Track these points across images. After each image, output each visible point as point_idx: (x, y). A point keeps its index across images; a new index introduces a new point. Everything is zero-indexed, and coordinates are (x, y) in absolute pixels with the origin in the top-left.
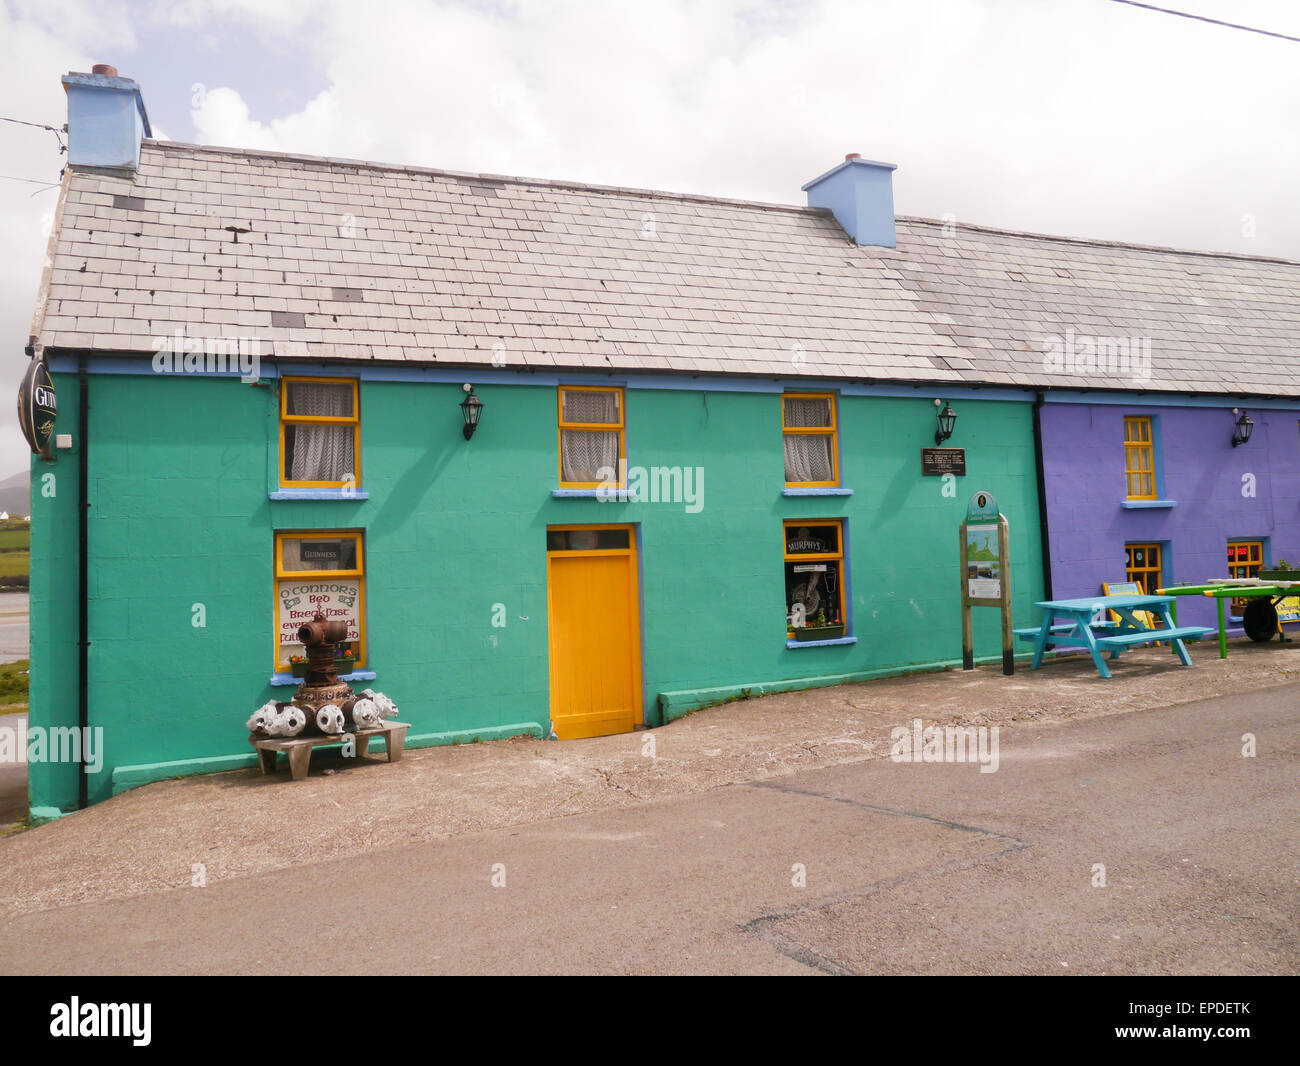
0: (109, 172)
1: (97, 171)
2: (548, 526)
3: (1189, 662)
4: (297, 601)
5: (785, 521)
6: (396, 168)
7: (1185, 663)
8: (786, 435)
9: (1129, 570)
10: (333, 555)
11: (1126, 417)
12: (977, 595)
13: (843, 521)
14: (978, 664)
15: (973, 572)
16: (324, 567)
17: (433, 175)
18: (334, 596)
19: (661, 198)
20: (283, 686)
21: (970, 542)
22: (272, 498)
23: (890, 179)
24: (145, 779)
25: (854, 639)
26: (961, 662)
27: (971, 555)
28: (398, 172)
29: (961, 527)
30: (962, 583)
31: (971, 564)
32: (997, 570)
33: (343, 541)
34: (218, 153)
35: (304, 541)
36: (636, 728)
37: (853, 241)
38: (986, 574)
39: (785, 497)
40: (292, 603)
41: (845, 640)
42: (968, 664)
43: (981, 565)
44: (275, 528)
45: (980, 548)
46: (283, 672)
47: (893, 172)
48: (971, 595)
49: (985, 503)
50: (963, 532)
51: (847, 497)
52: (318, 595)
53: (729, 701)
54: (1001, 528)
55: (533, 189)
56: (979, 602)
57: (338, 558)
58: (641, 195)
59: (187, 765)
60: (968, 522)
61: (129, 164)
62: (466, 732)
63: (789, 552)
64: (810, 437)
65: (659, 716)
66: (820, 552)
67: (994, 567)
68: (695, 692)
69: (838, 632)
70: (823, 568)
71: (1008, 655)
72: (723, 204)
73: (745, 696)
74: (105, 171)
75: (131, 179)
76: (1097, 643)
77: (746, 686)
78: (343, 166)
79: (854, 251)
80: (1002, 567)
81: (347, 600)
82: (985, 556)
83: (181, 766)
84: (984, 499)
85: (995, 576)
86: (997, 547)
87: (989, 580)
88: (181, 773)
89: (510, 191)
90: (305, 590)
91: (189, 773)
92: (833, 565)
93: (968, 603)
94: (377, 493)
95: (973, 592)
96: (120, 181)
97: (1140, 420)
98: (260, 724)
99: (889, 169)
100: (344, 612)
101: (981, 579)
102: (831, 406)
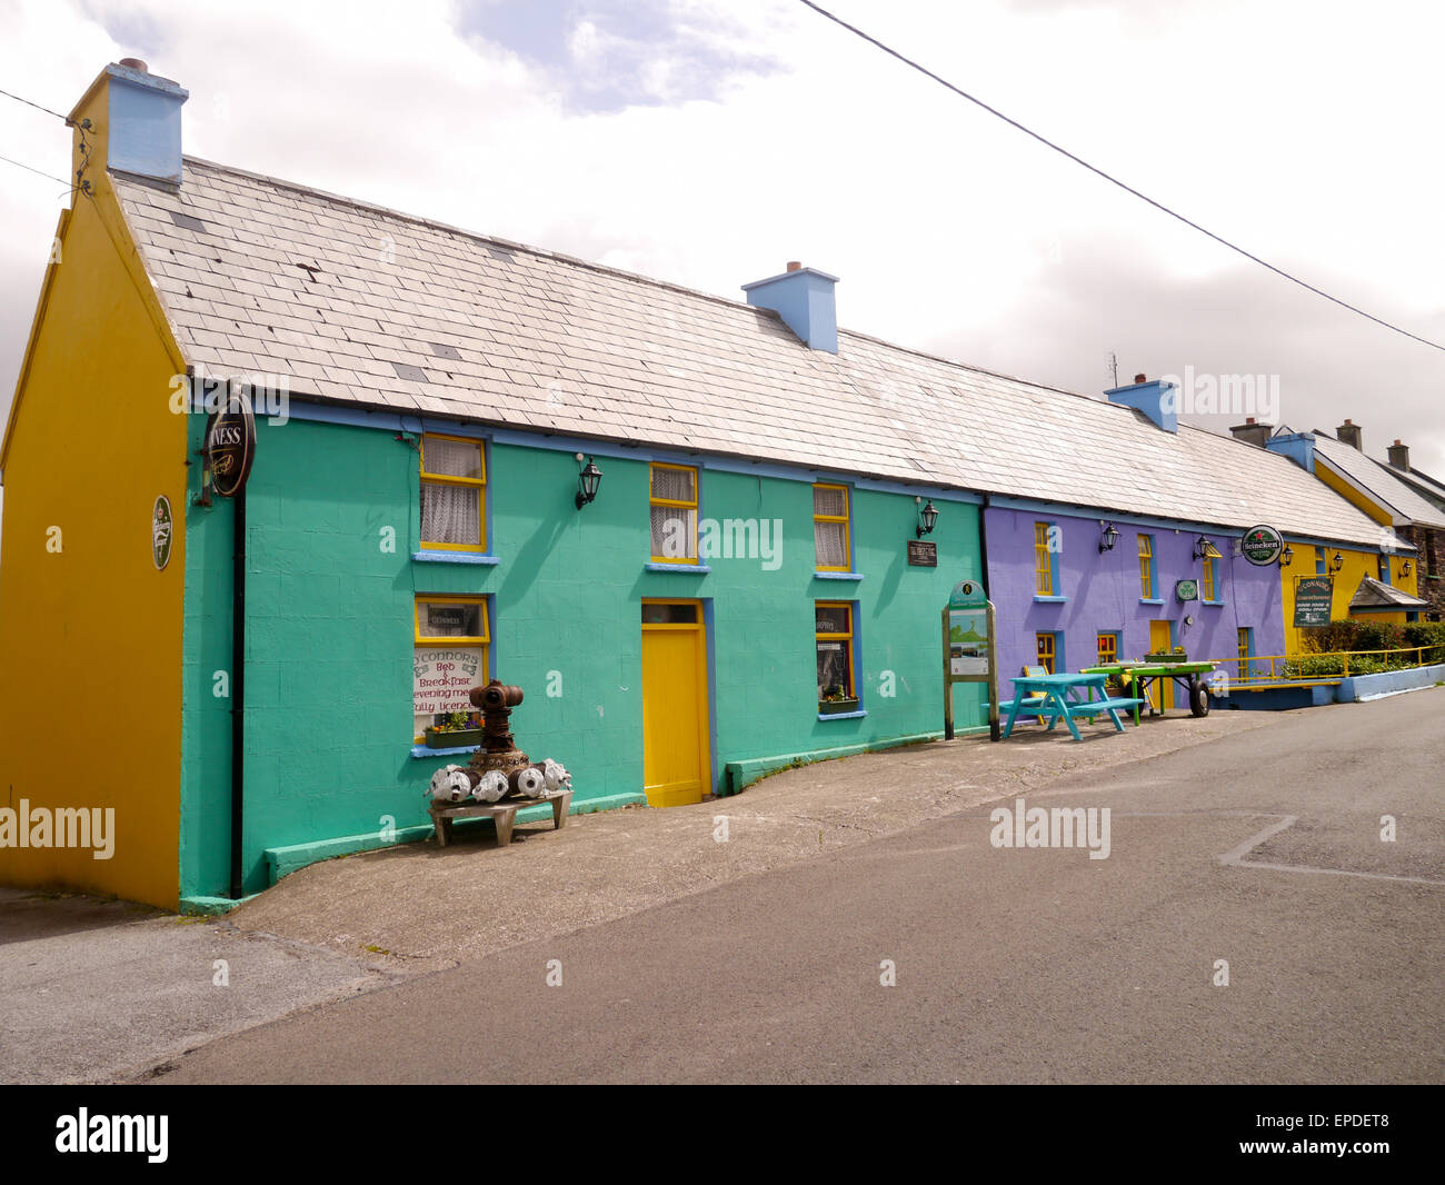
0: (153, 183)
1: (139, 180)
2: (643, 598)
3: (1123, 728)
4: (426, 668)
5: (817, 602)
6: (416, 219)
7: (1120, 729)
8: (818, 523)
9: (1042, 656)
10: (457, 621)
11: (1037, 522)
12: (960, 672)
13: (854, 604)
14: (960, 735)
15: (957, 652)
16: (448, 633)
17: (452, 232)
18: (458, 664)
19: (646, 283)
20: (425, 757)
21: (953, 625)
22: (417, 558)
23: (831, 291)
24: (308, 859)
25: (864, 712)
26: (944, 733)
27: (954, 637)
28: (419, 224)
29: (943, 612)
30: (944, 662)
31: (953, 645)
32: (984, 650)
33: (466, 606)
34: (244, 177)
35: (432, 606)
36: (704, 799)
37: (805, 344)
38: (972, 653)
39: (816, 579)
40: (421, 671)
41: (857, 713)
42: (949, 735)
43: (965, 646)
44: (417, 590)
45: (964, 631)
46: (420, 743)
47: (836, 284)
48: (953, 673)
49: (970, 591)
50: (945, 617)
51: (858, 581)
52: (445, 662)
53: (785, 769)
54: (989, 614)
55: (540, 259)
56: (962, 678)
57: (461, 625)
58: (630, 278)
59: (346, 843)
60: (949, 608)
61: (174, 177)
62: (587, 802)
63: (818, 631)
64: (828, 524)
65: (730, 785)
66: (833, 632)
67: (981, 647)
68: (761, 760)
69: (855, 706)
70: (837, 647)
71: (994, 723)
72: (695, 295)
73: (797, 764)
74: (148, 181)
75: (175, 194)
76: (1069, 711)
77: (797, 755)
78: (367, 210)
79: (809, 354)
80: (991, 646)
81: (470, 669)
82: (970, 637)
83: (341, 844)
84: (970, 587)
85: (982, 655)
86: (985, 629)
87: (975, 658)
88: (343, 851)
89: (521, 258)
90: (432, 657)
91: (349, 851)
92: (845, 643)
93: (950, 679)
94: (503, 556)
95: (956, 670)
96: (165, 194)
97: (1042, 526)
98: (456, 791)
99: (832, 281)
100: (466, 681)
101: (965, 658)
102: (845, 497)
